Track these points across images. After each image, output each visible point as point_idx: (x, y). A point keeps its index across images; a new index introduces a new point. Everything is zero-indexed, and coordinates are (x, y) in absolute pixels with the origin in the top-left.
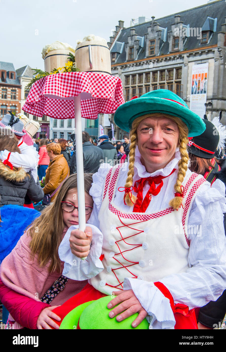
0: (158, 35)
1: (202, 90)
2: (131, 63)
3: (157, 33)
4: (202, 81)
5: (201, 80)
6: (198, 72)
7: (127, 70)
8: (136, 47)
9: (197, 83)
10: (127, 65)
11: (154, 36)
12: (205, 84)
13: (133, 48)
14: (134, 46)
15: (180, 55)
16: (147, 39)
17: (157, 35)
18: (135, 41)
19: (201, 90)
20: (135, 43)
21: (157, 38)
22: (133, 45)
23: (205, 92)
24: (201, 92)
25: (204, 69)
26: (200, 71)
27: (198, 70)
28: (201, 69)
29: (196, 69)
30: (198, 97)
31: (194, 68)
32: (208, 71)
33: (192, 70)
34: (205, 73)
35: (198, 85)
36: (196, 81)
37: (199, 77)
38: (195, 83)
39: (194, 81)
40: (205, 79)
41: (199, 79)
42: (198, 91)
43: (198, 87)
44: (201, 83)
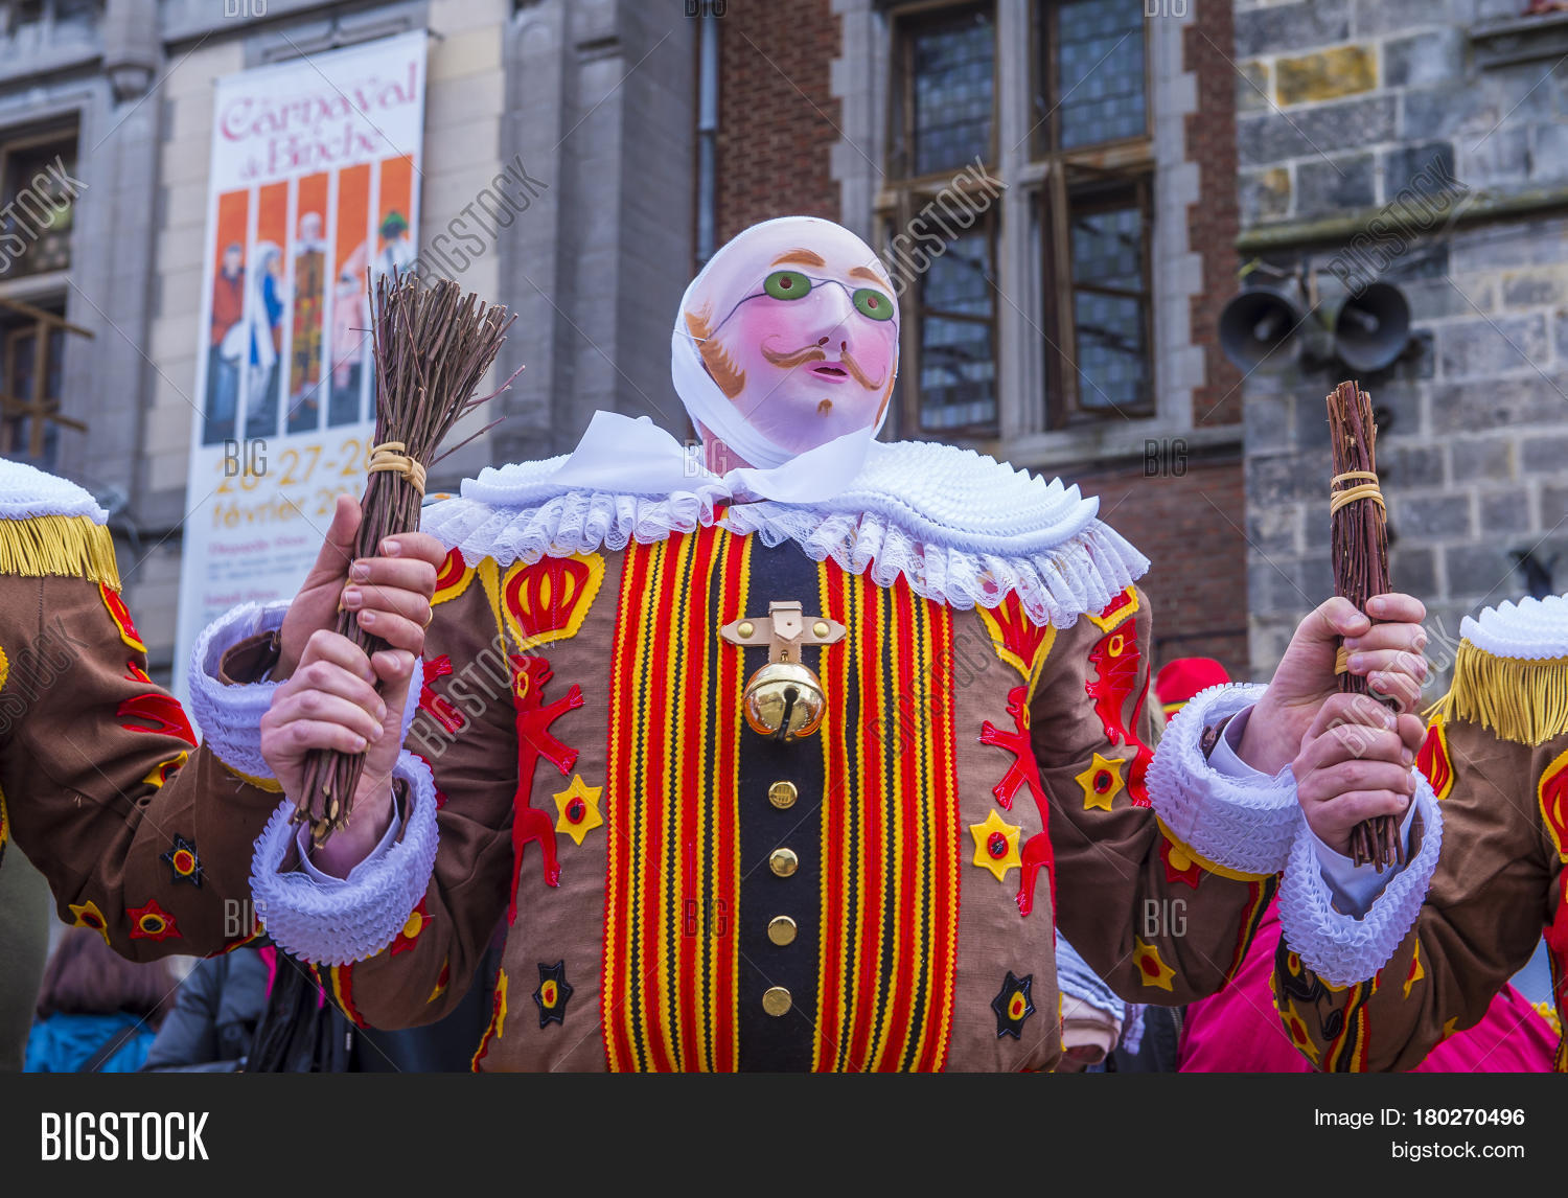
1: (356, 372)
4: (350, 268)
5: (329, 246)
6: (295, 160)
9: (285, 292)
19: (343, 379)
24: (344, 409)
25: (377, 115)
26: (324, 139)
27: (294, 126)
28: (338, 109)
29: (265, 126)
30: (299, 473)
31: (239, 110)
32: (427, 127)
33: (208, 138)
34: (387, 164)
35: (298, 324)
36: (275, 269)
37: (311, 219)
38: (253, 302)
39: (242, 270)
40: (392, 230)
41: (310, 240)
42: (297, 400)
43: (295, 341)
44: (342, 289)
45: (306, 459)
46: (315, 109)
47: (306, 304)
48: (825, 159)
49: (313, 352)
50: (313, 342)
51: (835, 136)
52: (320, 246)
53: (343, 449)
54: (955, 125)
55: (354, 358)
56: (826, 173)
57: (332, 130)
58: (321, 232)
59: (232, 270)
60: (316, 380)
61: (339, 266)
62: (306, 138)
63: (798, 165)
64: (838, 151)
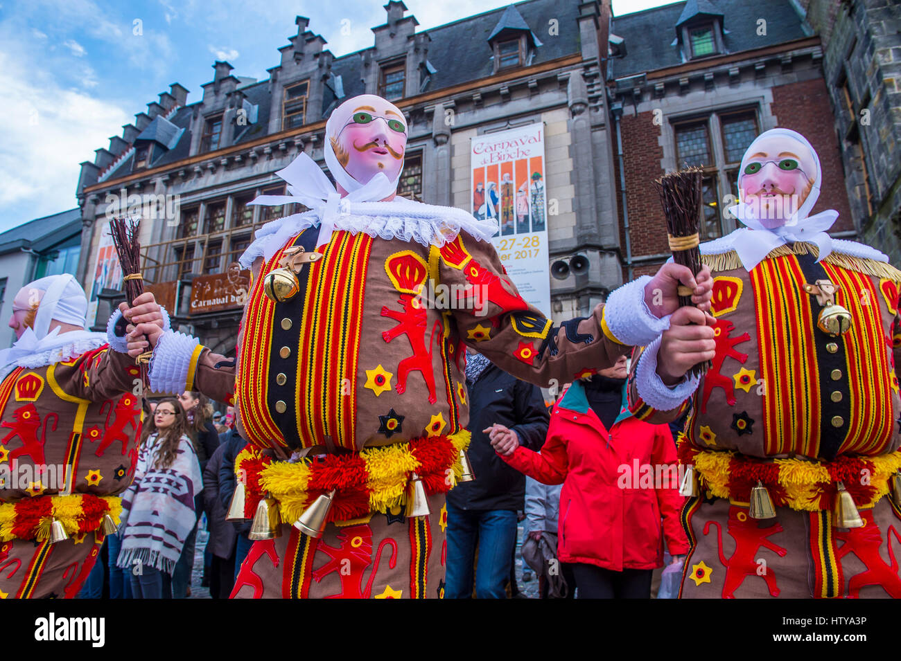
0: (321, 66)
1: (526, 218)
2: (208, 160)
3: (318, 60)
4: (521, 188)
5: (514, 182)
6: (500, 159)
7: (189, 186)
8: (230, 112)
9: (499, 195)
10: (191, 167)
11: (303, 72)
12: (535, 196)
13: (220, 118)
14: (223, 111)
15: (419, 107)
16: (277, 85)
17: (317, 67)
18: (229, 95)
19: (522, 220)
20: (229, 100)
21: (316, 76)
22: (219, 105)
23: (539, 226)
24: (523, 228)
25: (527, 145)
26: (509, 153)
27: (499, 149)
28: (514, 144)
29: (489, 150)
30: (507, 247)
31: (480, 146)
32: (546, 150)
33: (470, 154)
34: (532, 159)
35: (503, 204)
36: (495, 189)
37: (507, 175)
38: (488, 199)
39: (483, 189)
40: (536, 177)
41: (507, 180)
42: (505, 225)
43: (503, 209)
44: (519, 194)
45: (510, 243)
46: (506, 145)
47: (506, 198)
48: (659, 163)
49: (510, 212)
50: (510, 209)
51: (662, 156)
52: (510, 182)
53: (524, 240)
54: (694, 156)
55: (526, 214)
56: (660, 167)
57: (512, 150)
58: (511, 178)
59: (480, 190)
60: (512, 220)
61: (517, 188)
62: (503, 152)
63: (650, 165)
64: (662, 161)
